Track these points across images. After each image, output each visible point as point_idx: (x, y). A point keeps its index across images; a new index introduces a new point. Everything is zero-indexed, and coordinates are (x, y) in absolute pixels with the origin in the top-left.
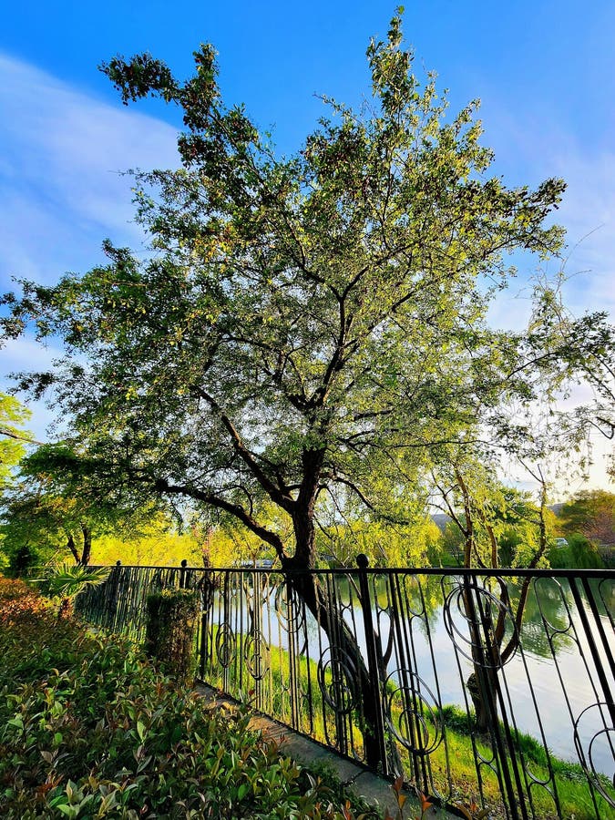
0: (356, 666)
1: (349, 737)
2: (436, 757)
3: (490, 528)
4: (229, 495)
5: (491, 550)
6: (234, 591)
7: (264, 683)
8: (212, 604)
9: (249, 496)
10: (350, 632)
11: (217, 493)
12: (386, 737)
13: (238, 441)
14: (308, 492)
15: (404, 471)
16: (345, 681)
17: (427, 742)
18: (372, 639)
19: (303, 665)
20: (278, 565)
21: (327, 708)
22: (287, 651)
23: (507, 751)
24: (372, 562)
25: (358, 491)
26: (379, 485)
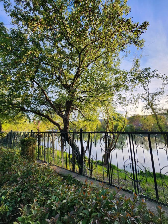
0: (78, 154)
1: (75, 168)
2: (95, 171)
3: (113, 122)
4: (44, 113)
5: (112, 127)
6: (47, 138)
7: (55, 159)
8: (40, 141)
9: (50, 113)
10: (77, 147)
11: (41, 112)
12: (84, 168)
13: (47, 97)
14: (68, 111)
15: (94, 108)
16: (75, 157)
17: (93, 168)
18: (82, 147)
19: (65, 154)
20: (59, 131)
21: (71, 163)
22: (61, 151)
23: (110, 168)
24: (84, 130)
25: (81, 113)
26: (87, 111)
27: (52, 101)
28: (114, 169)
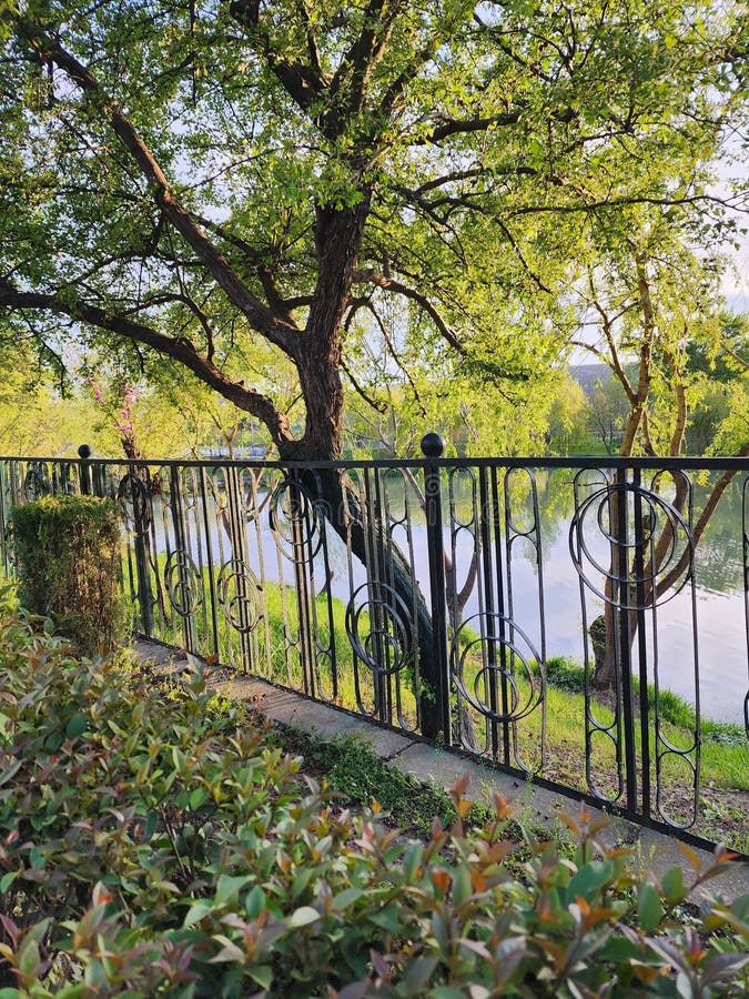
0: (411, 608)
1: (394, 700)
2: (526, 726)
3: (682, 388)
4: (159, 317)
5: (674, 426)
6: (191, 501)
7: (256, 637)
8: (152, 520)
9: (203, 319)
10: (403, 560)
11: (131, 311)
12: (452, 701)
14: (331, 305)
16: (391, 630)
17: (515, 707)
18: (440, 567)
19: (322, 608)
20: (274, 456)
21: (361, 665)
22: (295, 590)
25: (433, 313)
26: (478, 302)
27: (208, 224)
28: (667, 717)
